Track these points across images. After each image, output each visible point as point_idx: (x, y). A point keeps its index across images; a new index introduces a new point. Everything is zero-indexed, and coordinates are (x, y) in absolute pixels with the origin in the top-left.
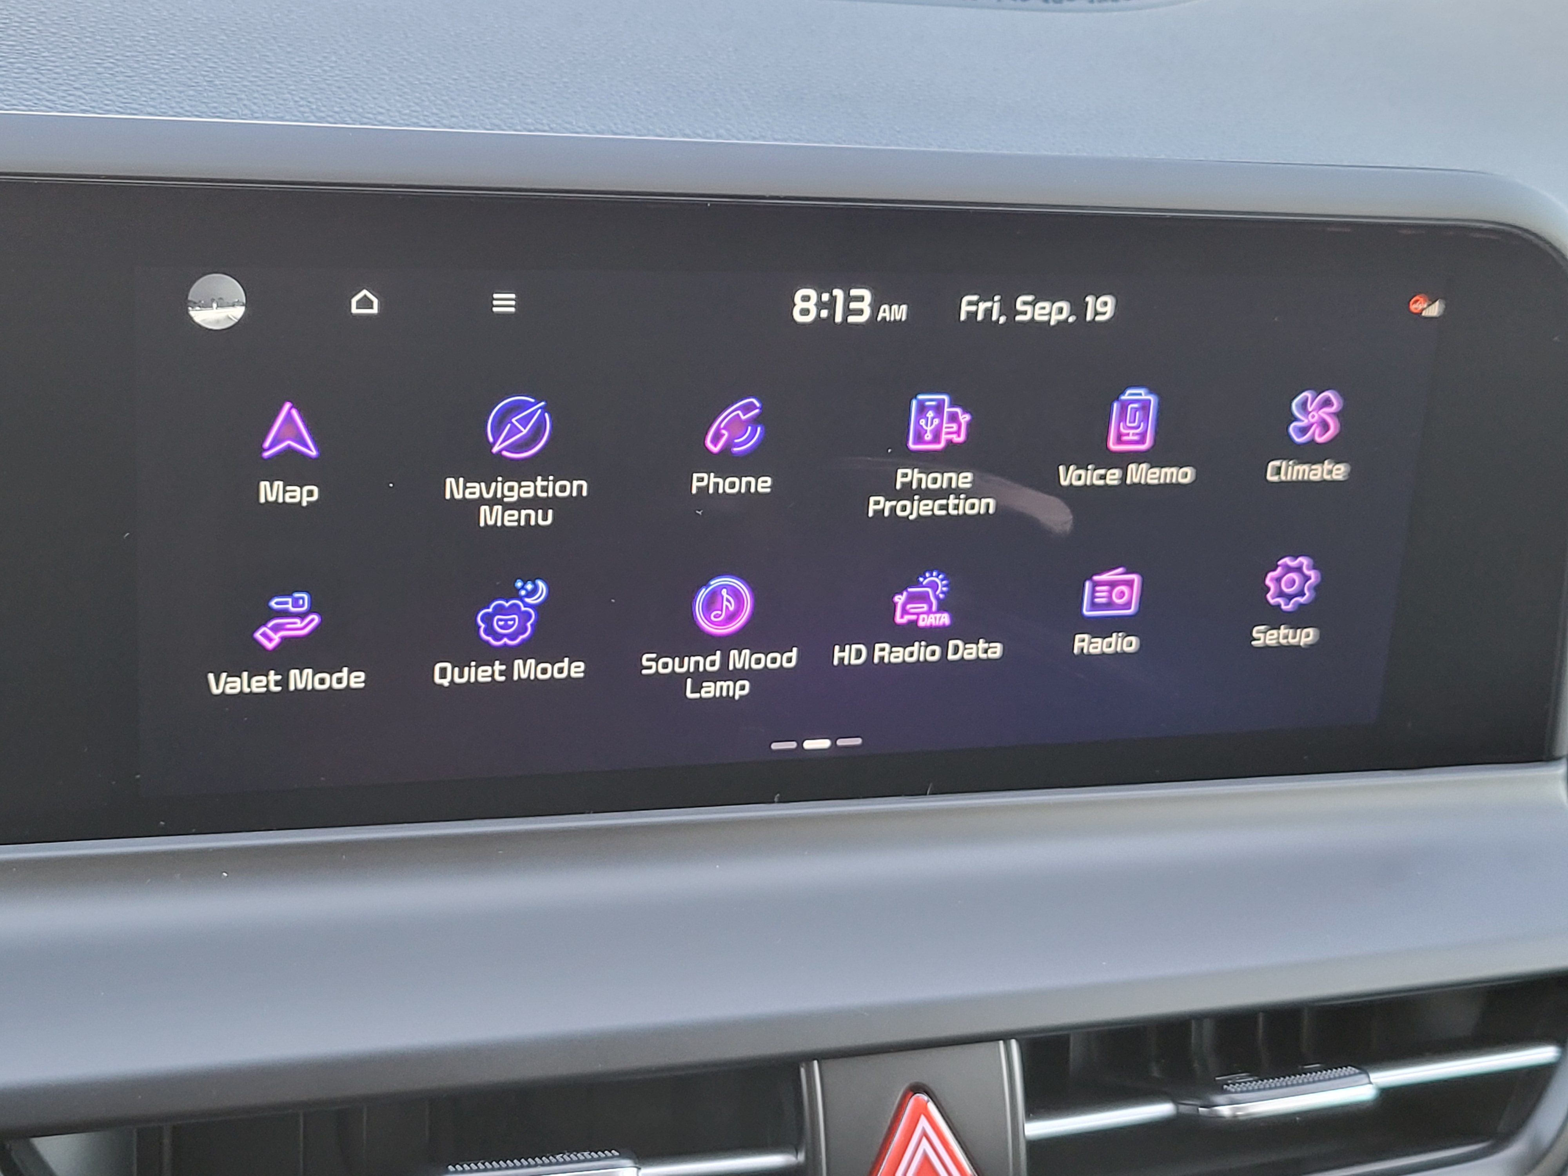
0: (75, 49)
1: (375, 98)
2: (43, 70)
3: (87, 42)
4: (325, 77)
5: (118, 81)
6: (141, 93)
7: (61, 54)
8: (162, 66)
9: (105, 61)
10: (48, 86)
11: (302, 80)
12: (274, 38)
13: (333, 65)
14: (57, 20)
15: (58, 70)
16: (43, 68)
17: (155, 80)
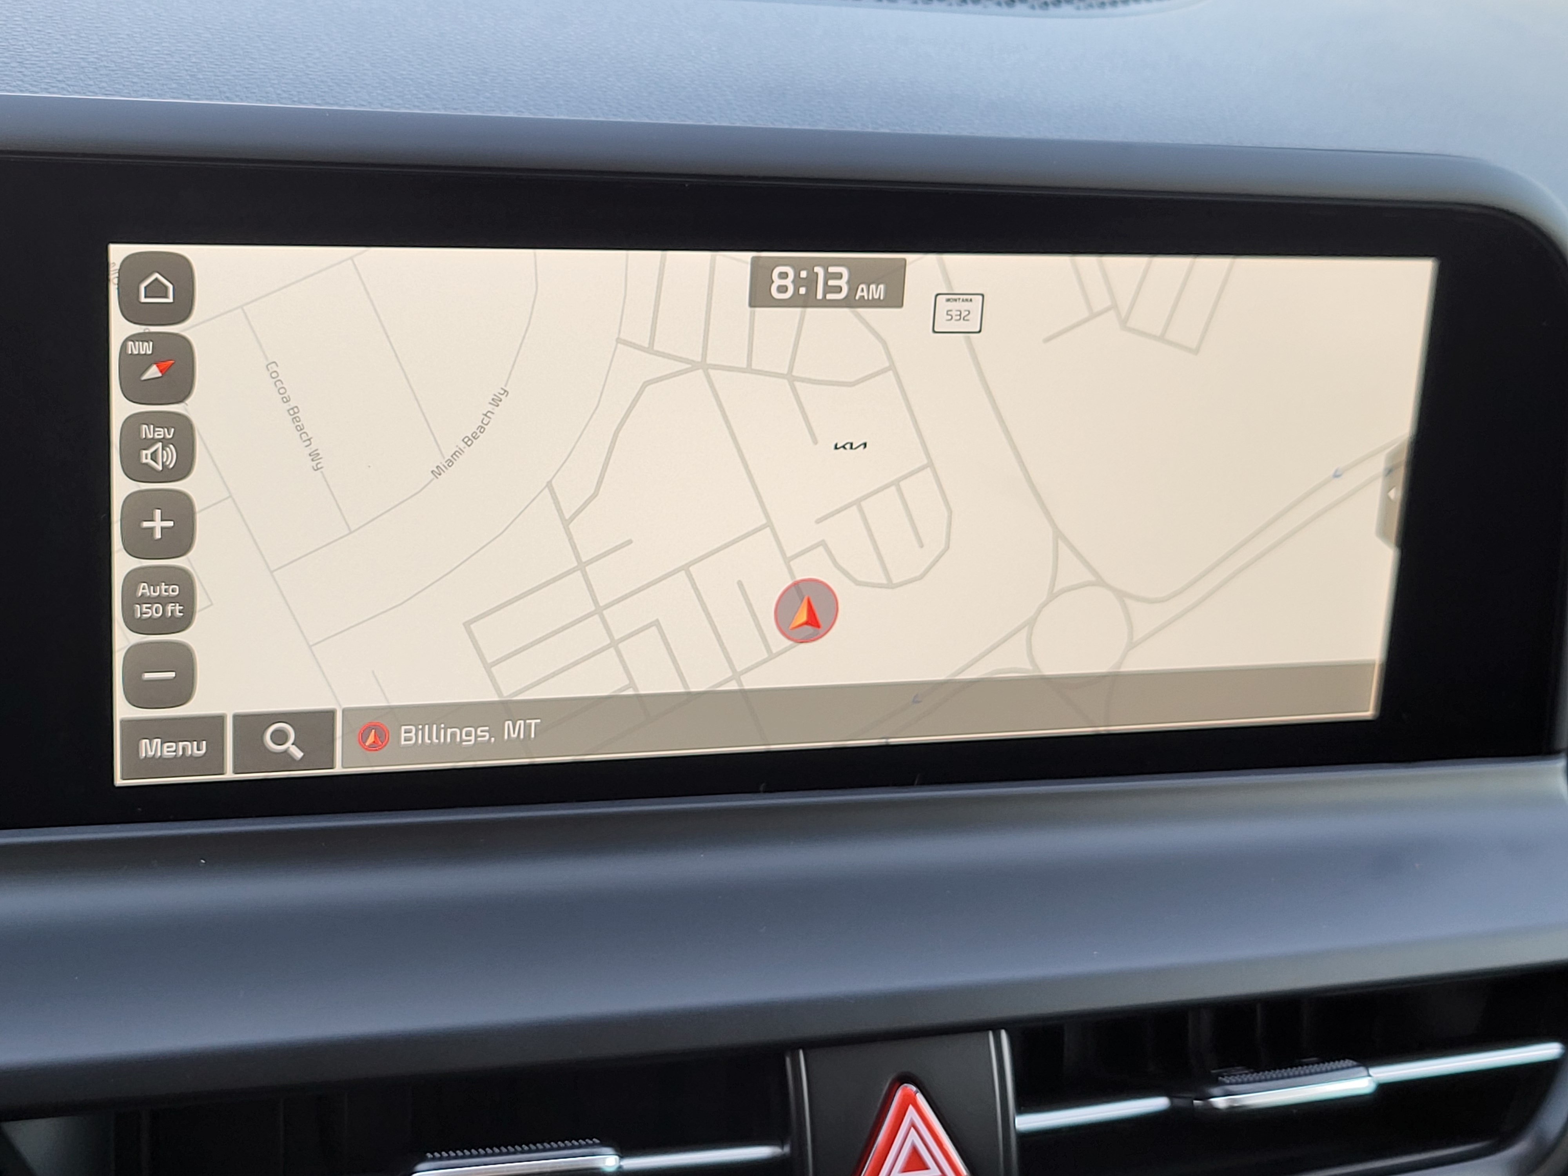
0: (59, 45)
1: (357, 92)
2: (26, 64)
3: (72, 39)
4: (307, 72)
5: (101, 75)
6: (124, 86)
7: (45, 49)
8: (146, 61)
9: (89, 56)
10: (31, 79)
11: (284, 75)
12: (259, 36)
13: (316, 61)
14: (43, 19)
15: (42, 64)
16: (28, 62)
17: (139, 73)
